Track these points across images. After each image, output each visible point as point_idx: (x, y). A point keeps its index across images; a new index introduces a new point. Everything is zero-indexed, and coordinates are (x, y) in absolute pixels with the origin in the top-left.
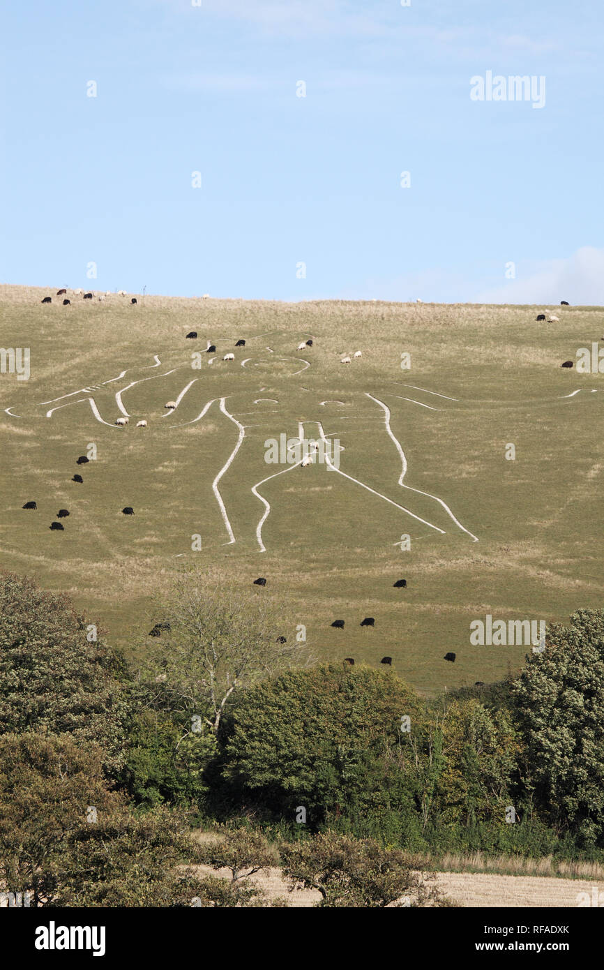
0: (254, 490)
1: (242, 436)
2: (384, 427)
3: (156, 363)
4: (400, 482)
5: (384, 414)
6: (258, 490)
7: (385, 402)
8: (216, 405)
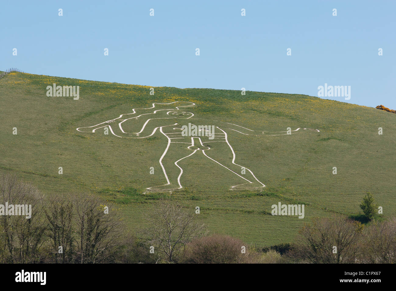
0: (176, 163)
1: (169, 142)
2: (225, 140)
3: (133, 112)
4: (233, 162)
5: (224, 135)
6: (177, 163)
7: (225, 130)
8: (158, 130)
